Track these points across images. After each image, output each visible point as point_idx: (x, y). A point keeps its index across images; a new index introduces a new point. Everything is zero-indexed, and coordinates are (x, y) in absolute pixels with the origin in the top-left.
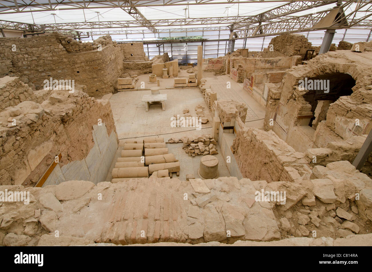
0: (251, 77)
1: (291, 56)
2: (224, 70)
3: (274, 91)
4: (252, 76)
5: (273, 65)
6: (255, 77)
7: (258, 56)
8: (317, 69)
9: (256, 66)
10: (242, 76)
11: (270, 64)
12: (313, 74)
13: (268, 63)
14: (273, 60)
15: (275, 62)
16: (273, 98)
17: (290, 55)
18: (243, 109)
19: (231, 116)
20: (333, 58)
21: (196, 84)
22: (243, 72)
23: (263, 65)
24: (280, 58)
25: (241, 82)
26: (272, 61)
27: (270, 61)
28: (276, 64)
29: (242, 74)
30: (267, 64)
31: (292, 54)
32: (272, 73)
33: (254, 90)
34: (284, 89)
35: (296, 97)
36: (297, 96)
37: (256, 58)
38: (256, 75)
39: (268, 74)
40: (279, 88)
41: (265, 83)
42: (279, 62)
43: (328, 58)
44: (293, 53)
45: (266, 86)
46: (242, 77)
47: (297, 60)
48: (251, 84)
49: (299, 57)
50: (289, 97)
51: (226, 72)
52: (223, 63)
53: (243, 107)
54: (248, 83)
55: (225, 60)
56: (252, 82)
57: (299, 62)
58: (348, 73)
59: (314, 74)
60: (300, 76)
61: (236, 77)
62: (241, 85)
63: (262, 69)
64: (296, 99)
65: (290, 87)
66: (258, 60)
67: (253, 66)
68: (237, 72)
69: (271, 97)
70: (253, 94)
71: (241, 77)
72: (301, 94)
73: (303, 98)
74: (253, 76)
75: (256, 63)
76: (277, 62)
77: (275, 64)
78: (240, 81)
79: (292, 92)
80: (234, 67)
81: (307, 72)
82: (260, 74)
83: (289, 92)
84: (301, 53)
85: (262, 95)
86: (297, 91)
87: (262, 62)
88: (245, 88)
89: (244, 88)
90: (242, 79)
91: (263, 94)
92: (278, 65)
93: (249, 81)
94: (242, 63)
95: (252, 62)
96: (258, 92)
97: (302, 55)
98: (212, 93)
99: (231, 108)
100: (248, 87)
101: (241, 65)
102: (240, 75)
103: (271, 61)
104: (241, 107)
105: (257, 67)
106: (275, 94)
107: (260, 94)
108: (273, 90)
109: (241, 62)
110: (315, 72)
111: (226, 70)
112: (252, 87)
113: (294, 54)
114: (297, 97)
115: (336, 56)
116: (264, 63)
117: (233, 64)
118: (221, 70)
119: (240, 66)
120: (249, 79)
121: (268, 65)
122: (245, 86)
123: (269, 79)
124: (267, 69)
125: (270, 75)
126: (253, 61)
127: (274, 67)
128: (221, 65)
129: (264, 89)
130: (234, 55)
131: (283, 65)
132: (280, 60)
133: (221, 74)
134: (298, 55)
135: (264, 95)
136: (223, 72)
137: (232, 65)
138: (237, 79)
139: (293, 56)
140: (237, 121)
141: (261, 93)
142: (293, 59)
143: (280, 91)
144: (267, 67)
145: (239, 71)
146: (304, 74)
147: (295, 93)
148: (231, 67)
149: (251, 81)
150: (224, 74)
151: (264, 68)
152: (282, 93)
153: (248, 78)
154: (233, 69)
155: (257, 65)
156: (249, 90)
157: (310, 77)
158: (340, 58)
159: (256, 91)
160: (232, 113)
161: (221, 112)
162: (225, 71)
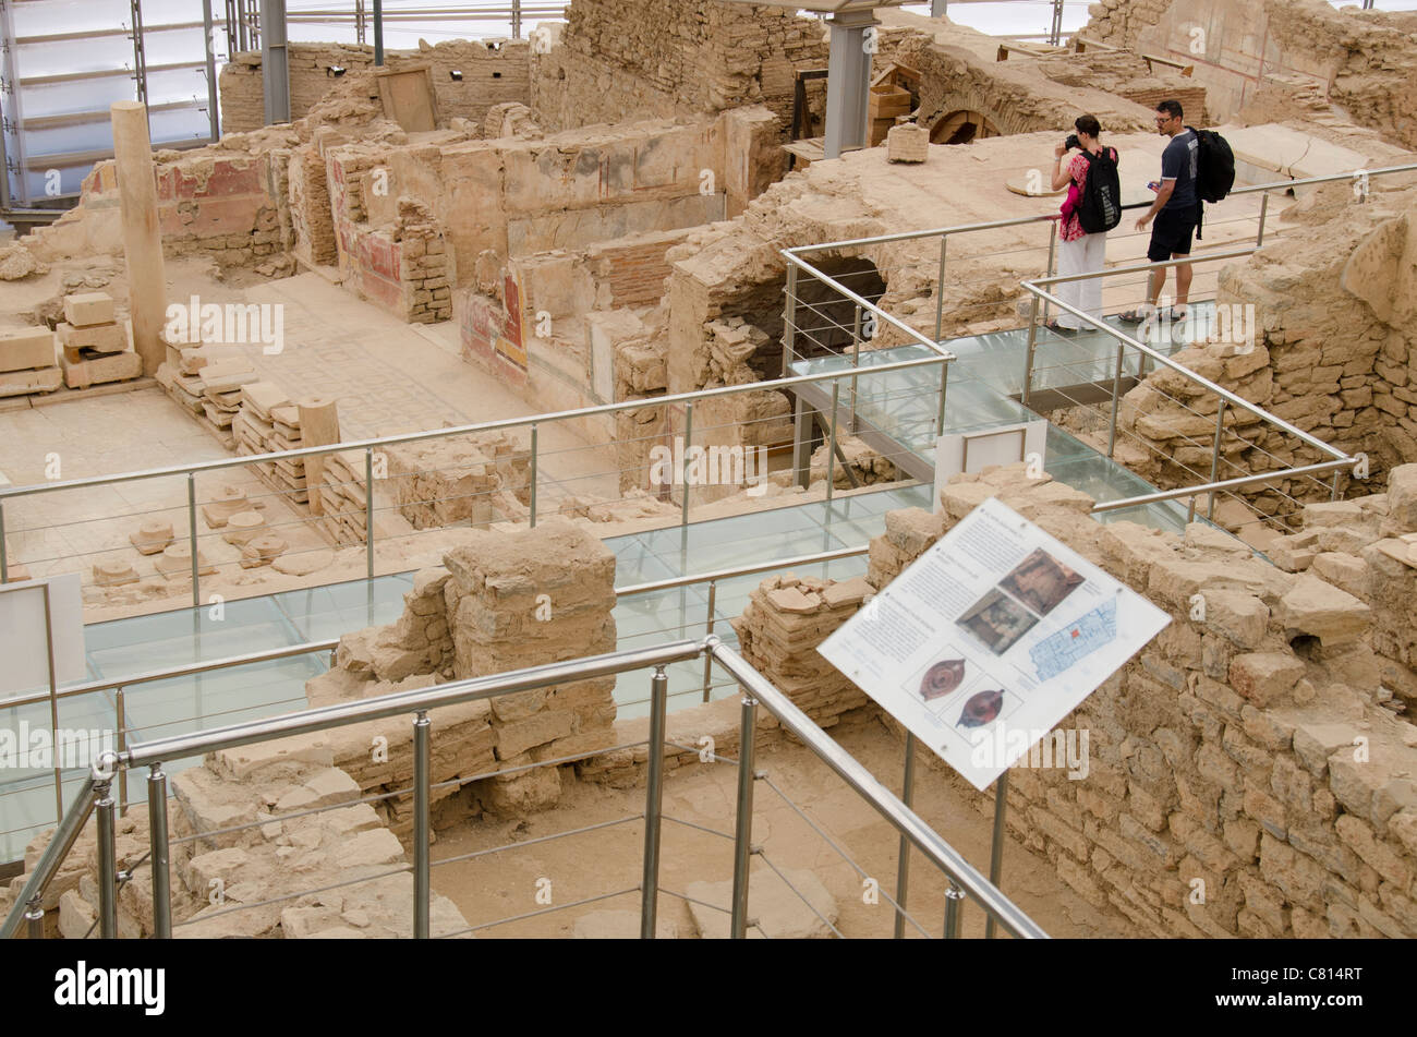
0: (501, 284)
1: (717, 110)
2: (285, 235)
3: (637, 356)
4: (508, 280)
5: (619, 179)
6: (528, 281)
7: (508, 127)
8: (771, 246)
9: (511, 197)
10: (431, 273)
11: (596, 176)
12: (761, 266)
13: (582, 171)
14: (610, 145)
15: (624, 160)
16: (636, 386)
17: (708, 106)
18: (509, 463)
19: (468, 492)
20: (822, 197)
21: (129, 364)
22: (435, 245)
23: (555, 186)
24: (654, 130)
25: (439, 318)
26: (607, 152)
27: (594, 155)
28: (636, 174)
29: (431, 260)
30: (580, 178)
31: (721, 102)
32: (617, 250)
33: (534, 358)
34: (676, 340)
35: (722, 370)
36: (726, 364)
37: (499, 144)
38: (529, 273)
39: (595, 260)
40: (655, 337)
41: (592, 316)
42: (653, 160)
43: (807, 197)
44: (723, 91)
45: (596, 329)
46: (439, 282)
47: (753, 140)
48: (508, 325)
49: (765, 115)
50: (698, 375)
51: (305, 252)
52: (264, 185)
53: (509, 448)
54: (491, 323)
55: (277, 164)
56: (515, 315)
57: (767, 149)
58: (867, 257)
59: (766, 266)
60: (719, 280)
61: (392, 283)
62: (444, 340)
63: (551, 210)
64: (726, 377)
65: (695, 331)
66: (517, 156)
67: (490, 199)
68: (401, 254)
69: (627, 383)
70: (530, 384)
71: (429, 284)
72: (737, 354)
73: (750, 371)
74: (514, 279)
75: (508, 173)
76: (637, 160)
77: (626, 173)
78: (431, 312)
79: (705, 349)
80: (363, 219)
81: (742, 258)
82: (550, 262)
83: (695, 353)
84: (769, 91)
85: (587, 382)
86: (720, 345)
87: (545, 170)
88: (473, 354)
89: (466, 354)
90: (438, 294)
91: (590, 375)
92: (651, 179)
93: (495, 310)
94: (413, 184)
95: (482, 171)
96: (560, 373)
97: (777, 98)
98: (307, 403)
99: (457, 457)
100: (493, 344)
101: (417, 202)
102: (421, 274)
103: (602, 158)
104: (498, 451)
105: (520, 199)
106: (642, 369)
107: (572, 381)
108: (628, 351)
109: (405, 177)
110: (766, 260)
111: (303, 236)
112: (520, 345)
113: (734, 102)
114: (725, 367)
115: (833, 187)
116: (559, 175)
117: (356, 194)
118: (258, 237)
119: (410, 210)
120: (492, 295)
121: (586, 186)
122: (476, 344)
123: (605, 286)
124: (588, 206)
125: (607, 261)
126: (485, 164)
127: (628, 192)
128: (251, 196)
129: (590, 346)
130: (336, 120)
131: (680, 173)
132: (653, 144)
133: (268, 269)
134: (758, 102)
135: (597, 381)
136: (272, 248)
137: (349, 201)
138: (405, 301)
139: (729, 114)
140: (500, 506)
141: (579, 372)
142: (730, 133)
143: (660, 353)
144: (581, 197)
145: (410, 245)
146: (734, 270)
147: (716, 354)
148: (341, 215)
149: (510, 307)
150: (292, 269)
151: (565, 202)
152: (672, 361)
153: (480, 292)
154: (363, 228)
155: (517, 191)
156: (502, 365)
157: (757, 280)
158: (844, 196)
159: (548, 364)
160: (470, 476)
161: (408, 489)
162: (294, 242)
